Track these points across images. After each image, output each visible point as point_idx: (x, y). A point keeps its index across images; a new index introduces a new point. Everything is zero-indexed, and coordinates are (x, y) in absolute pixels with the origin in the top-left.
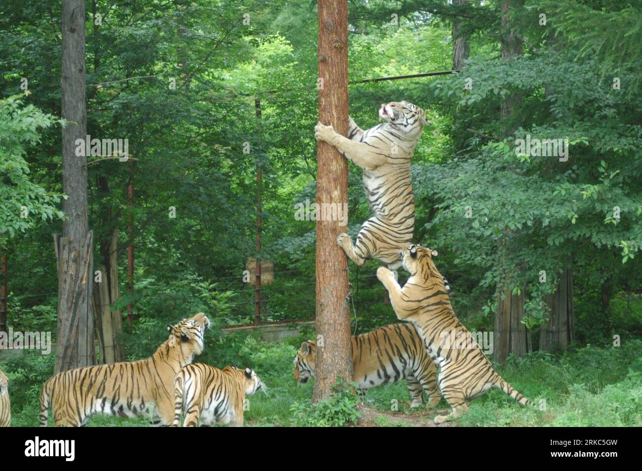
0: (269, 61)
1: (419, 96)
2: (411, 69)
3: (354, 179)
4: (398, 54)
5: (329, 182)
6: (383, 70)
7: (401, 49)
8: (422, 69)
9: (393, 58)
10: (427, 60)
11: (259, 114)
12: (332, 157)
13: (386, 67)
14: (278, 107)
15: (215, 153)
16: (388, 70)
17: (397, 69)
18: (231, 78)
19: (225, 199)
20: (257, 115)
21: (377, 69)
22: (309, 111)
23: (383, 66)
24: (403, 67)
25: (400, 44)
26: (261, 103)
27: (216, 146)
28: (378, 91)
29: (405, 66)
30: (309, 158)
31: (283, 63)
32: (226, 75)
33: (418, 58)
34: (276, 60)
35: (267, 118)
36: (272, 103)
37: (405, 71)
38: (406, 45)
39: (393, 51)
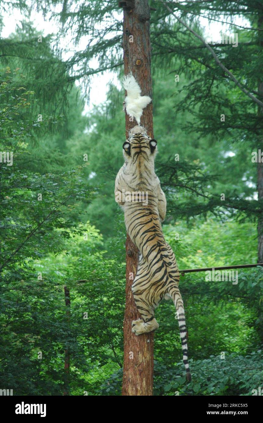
0: (79, 249)
1: (224, 290)
2: (217, 259)
3: (159, 368)
4: (205, 244)
5: (135, 374)
6: (190, 260)
7: (207, 240)
8: (228, 260)
9: (199, 249)
10: (232, 251)
11: (68, 302)
12: (138, 350)
13: (193, 257)
14: (88, 296)
15: (25, 342)
16: (195, 260)
17: (203, 259)
18: (42, 267)
19: (34, 386)
20: (67, 304)
21: (184, 260)
22: (118, 301)
23: (190, 256)
24: (209, 258)
25: (207, 235)
26: (71, 293)
27: (26, 335)
28: (184, 284)
29: (212, 257)
30: (116, 347)
31: (93, 251)
32: (38, 263)
33: (224, 249)
34: (86, 249)
35: (77, 307)
36: (82, 292)
37: (211, 261)
38: (212, 236)
39: (199, 242)
